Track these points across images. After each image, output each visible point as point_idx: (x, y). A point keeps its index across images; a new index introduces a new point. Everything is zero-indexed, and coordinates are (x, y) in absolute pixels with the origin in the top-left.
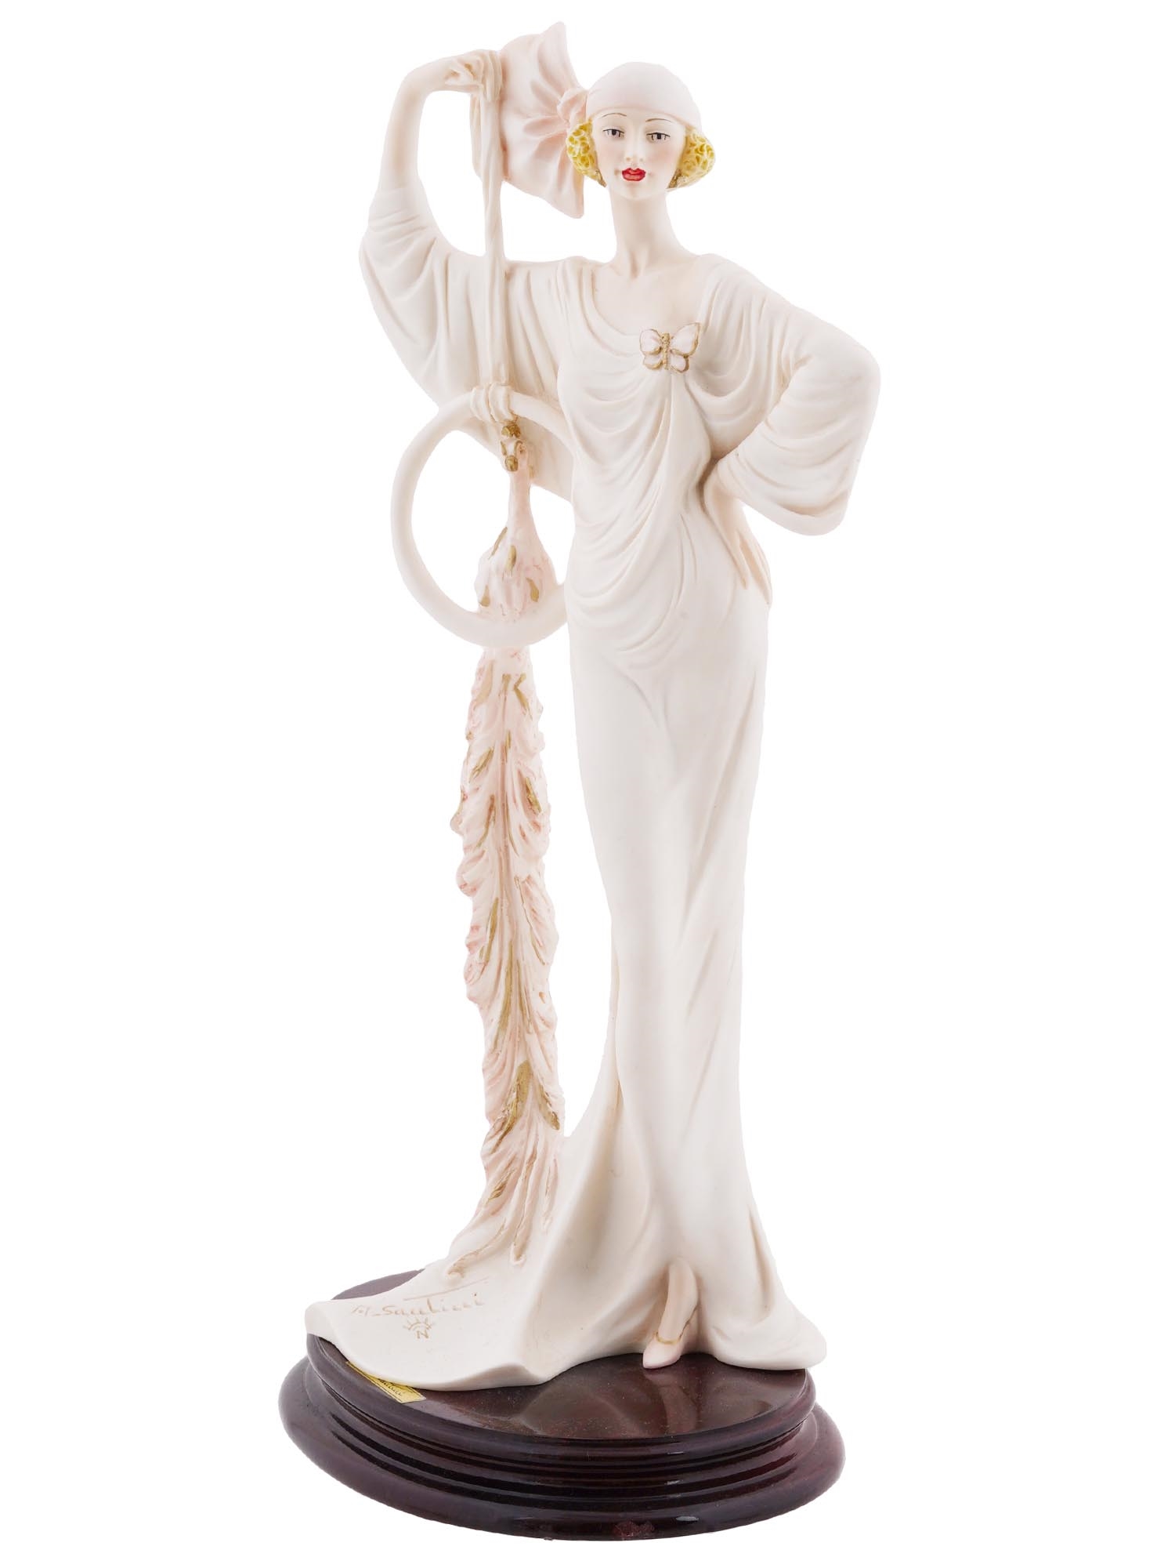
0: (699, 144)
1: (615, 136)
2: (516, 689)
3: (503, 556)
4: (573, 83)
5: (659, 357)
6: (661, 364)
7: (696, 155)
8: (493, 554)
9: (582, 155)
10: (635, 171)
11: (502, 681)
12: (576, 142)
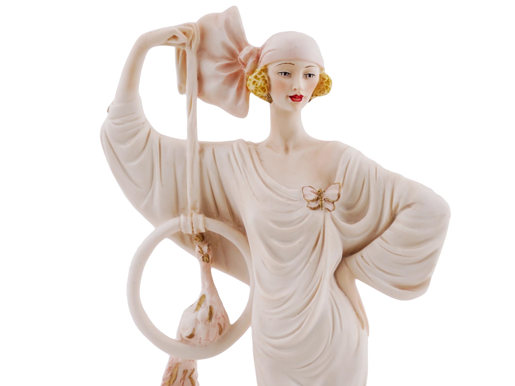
0: (327, 78)
1: (286, 76)
2: (190, 377)
3: (204, 311)
4: (247, 44)
5: (317, 203)
6: (319, 205)
7: (325, 85)
8: (197, 309)
9: (263, 86)
10: (299, 96)
11: (183, 374)
12: (259, 79)
